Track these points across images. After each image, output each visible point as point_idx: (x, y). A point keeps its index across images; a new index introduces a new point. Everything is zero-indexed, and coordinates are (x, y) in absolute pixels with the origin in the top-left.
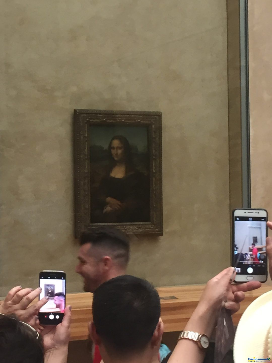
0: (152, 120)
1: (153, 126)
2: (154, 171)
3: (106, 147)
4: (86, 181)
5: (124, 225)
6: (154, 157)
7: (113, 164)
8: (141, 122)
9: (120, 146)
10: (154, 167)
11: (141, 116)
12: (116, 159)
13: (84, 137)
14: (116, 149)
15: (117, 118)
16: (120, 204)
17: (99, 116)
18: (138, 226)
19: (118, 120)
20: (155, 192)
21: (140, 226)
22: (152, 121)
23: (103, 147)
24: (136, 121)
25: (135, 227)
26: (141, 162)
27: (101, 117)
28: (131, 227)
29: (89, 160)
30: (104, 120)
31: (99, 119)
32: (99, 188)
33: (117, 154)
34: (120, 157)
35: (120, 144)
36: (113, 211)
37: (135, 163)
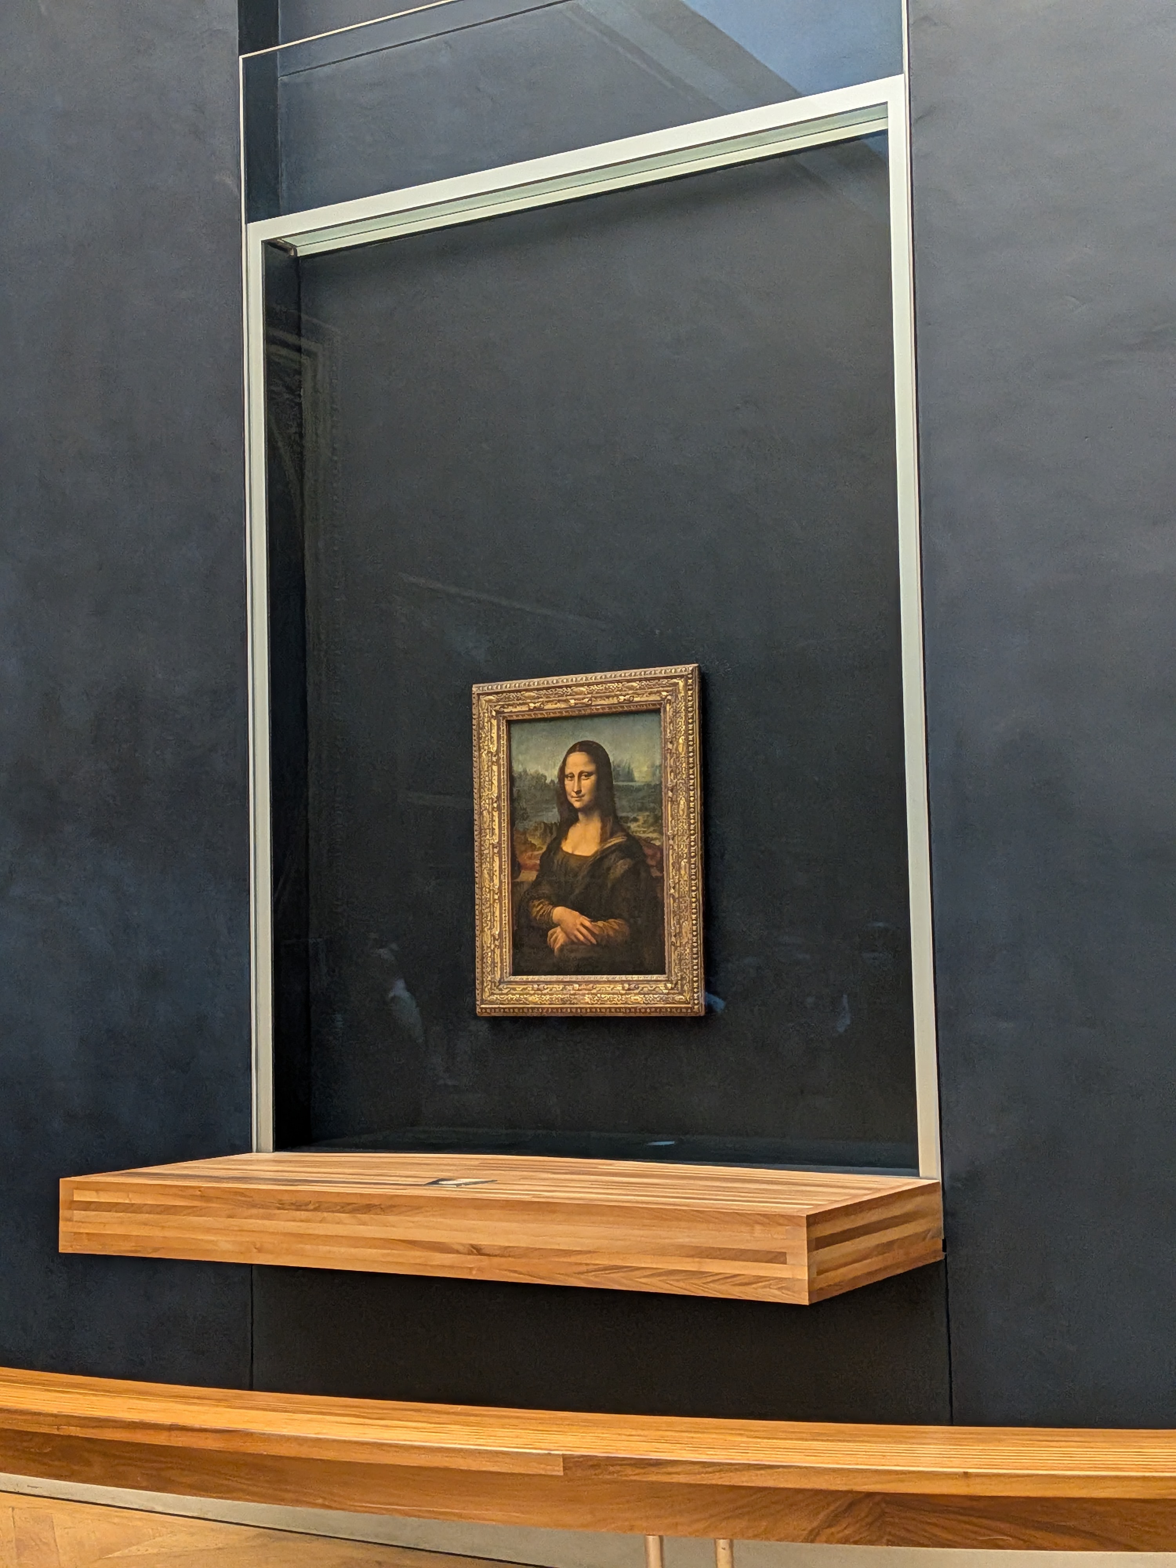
0: (663, 691)
1: (668, 707)
2: (670, 832)
4: (497, 864)
5: (591, 982)
6: (670, 794)
8: (636, 699)
9: (588, 768)
10: (671, 820)
11: (634, 684)
12: (577, 805)
14: (576, 778)
15: (570, 695)
16: (587, 923)
18: (627, 986)
19: (572, 702)
20: (673, 892)
21: (632, 986)
22: (664, 694)
23: (545, 777)
24: (622, 698)
25: (619, 987)
26: (640, 810)
27: (529, 697)
28: (608, 988)
29: (505, 811)
30: (537, 705)
31: (527, 704)
32: (536, 884)
33: (578, 792)
34: (586, 798)
35: (585, 764)
36: (572, 943)
37: (624, 814)
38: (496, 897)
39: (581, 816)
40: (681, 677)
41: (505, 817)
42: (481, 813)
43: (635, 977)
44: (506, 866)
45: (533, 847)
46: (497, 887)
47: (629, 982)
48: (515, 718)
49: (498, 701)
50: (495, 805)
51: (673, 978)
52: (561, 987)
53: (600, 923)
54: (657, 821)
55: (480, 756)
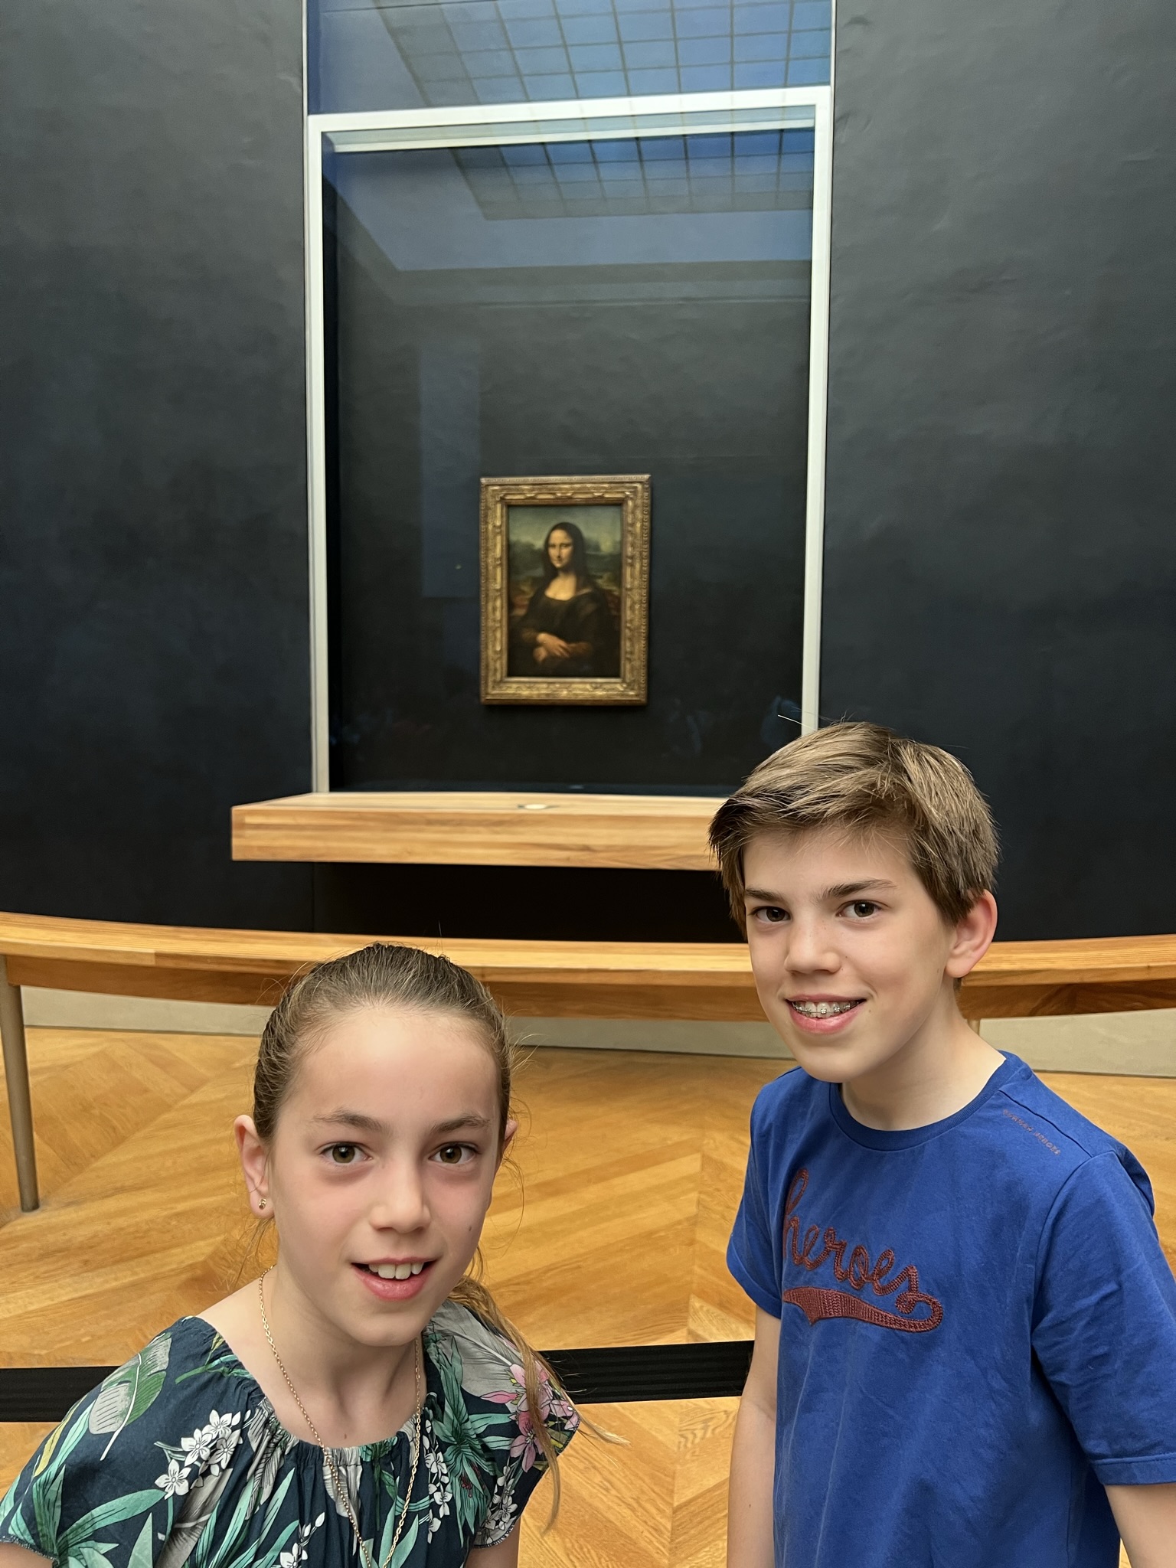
1: (630, 503)
2: (629, 586)
3: (539, 544)
4: (498, 603)
6: (630, 561)
7: (552, 573)
8: (607, 496)
9: (567, 541)
10: (628, 578)
11: (606, 485)
12: (558, 565)
13: (494, 526)
14: (558, 547)
15: (558, 489)
16: (562, 643)
17: (523, 490)
18: (594, 685)
19: (558, 494)
20: (628, 625)
21: (598, 685)
22: (627, 492)
23: (532, 545)
24: (596, 494)
25: (588, 687)
26: (605, 570)
27: (527, 489)
28: (581, 686)
29: (505, 567)
30: (532, 495)
31: (524, 494)
32: (525, 617)
33: (559, 557)
34: (565, 561)
35: (565, 538)
36: (551, 657)
37: (593, 573)
38: (498, 625)
39: (561, 574)
40: (640, 482)
41: (505, 572)
42: (487, 568)
43: (599, 680)
44: (505, 605)
45: (523, 593)
46: (498, 618)
47: (596, 683)
48: (513, 503)
49: (501, 490)
50: (499, 562)
51: (628, 681)
52: (545, 686)
53: (573, 645)
54: (618, 579)
55: (487, 529)
